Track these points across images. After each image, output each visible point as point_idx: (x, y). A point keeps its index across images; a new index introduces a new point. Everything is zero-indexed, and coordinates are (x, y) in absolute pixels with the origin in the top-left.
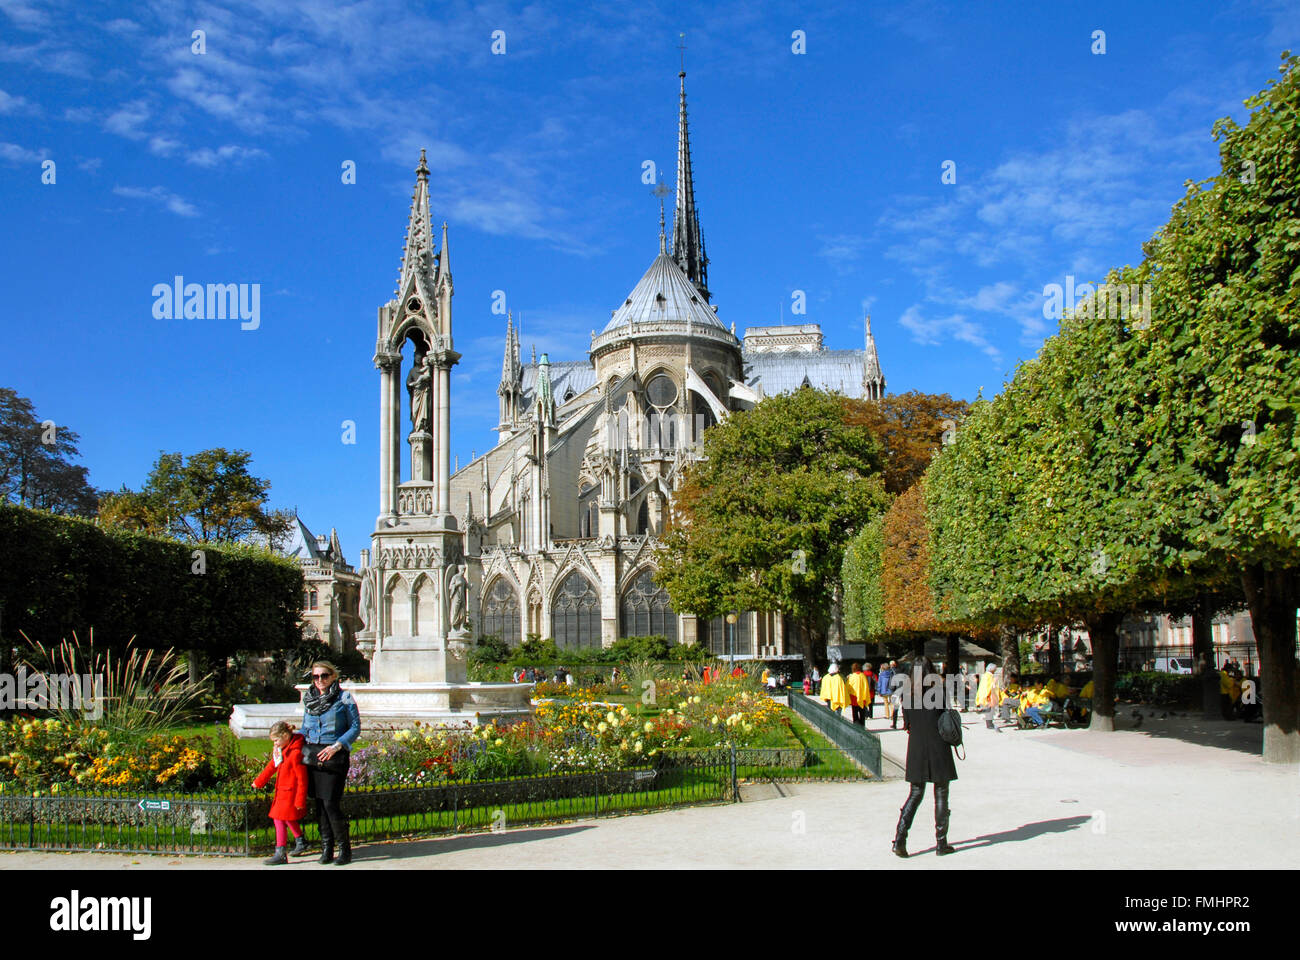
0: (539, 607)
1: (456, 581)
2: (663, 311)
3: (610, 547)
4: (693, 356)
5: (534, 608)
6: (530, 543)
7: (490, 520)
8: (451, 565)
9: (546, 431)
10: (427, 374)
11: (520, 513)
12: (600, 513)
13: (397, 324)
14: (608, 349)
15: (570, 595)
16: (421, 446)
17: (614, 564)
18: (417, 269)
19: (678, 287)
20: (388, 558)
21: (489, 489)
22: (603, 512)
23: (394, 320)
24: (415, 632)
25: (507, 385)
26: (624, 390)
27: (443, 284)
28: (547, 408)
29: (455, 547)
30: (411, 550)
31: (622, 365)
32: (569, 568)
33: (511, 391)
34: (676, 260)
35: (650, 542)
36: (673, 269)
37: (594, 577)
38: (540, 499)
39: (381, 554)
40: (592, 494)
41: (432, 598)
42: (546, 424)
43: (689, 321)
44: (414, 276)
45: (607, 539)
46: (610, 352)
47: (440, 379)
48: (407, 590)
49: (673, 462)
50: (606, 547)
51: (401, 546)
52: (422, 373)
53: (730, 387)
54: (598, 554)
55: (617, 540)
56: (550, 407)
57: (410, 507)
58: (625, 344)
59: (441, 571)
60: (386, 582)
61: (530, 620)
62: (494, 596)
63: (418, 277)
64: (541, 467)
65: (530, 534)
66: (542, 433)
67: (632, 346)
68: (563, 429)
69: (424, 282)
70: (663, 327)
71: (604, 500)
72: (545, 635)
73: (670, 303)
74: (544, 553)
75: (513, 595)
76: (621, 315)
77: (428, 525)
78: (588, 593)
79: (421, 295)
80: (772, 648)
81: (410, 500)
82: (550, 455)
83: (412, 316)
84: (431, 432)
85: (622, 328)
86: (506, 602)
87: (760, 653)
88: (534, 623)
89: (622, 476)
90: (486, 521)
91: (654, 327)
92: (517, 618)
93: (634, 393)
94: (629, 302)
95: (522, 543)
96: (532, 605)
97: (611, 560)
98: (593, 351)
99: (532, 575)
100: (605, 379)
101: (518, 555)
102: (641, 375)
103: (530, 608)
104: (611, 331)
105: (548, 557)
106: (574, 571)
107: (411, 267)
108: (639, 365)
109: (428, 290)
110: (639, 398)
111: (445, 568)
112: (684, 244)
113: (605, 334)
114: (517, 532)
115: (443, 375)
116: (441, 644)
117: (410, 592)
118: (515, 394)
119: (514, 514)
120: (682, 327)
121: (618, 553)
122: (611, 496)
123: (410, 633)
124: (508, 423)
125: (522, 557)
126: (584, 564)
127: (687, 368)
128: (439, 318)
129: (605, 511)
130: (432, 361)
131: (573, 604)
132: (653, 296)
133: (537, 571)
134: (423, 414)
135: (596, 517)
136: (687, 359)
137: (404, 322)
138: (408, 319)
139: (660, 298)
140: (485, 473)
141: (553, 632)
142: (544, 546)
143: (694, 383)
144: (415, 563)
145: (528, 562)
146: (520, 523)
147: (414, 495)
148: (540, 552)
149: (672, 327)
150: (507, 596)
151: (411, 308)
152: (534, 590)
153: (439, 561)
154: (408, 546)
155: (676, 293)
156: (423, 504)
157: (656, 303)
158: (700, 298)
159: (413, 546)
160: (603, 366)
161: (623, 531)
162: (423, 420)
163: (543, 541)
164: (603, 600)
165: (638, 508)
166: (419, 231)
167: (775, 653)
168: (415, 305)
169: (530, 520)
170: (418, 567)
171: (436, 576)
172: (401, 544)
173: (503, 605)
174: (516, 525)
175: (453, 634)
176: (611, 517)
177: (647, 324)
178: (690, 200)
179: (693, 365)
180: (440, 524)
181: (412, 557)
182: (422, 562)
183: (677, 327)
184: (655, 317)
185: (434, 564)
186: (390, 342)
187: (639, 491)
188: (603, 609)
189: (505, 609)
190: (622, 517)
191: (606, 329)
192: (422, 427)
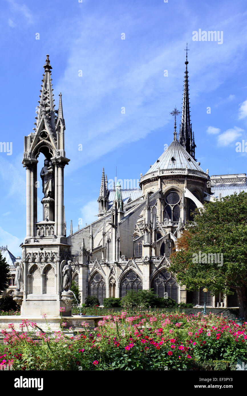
0: (114, 285)
1: (66, 268)
2: (174, 165)
3: (147, 261)
4: (187, 183)
5: (112, 286)
6: (111, 259)
7: (93, 250)
8: (63, 261)
9: (119, 214)
10: (51, 170)
11: (106, 247)
12: (143, 247)
13: (34, 145)
14: (149, 181)
15: (128, 280)
16: (48, 205)
17: (149, 268)
18: (45, 117)
19: (182, 154)
20: (30, 257)
21: (93, 238)
22: (144, 247)
23: (33, 143)
24: (45, 292)
25: (102, 198)
26: (155, 198)
27: (59, 124)
28: (119, 204)
29: (66, 252)
30: (43, 253)
31: (155, 187)
32: (128, 269)
33: (104, 200)
34: (181, 143)
35: (166, 259)
36: (179, 147)
37: (140, 273)
38: (116, 241)
39: (26, 255)
40: (140, 240)
41: (54, 276)
42: (119, 211)
43: (186, 169)
44: (43, 120)
45: (146, 257)
46: (149, 182)
47: (58, 172)
48: (40, 272)
49: (177, 227)
50: (146, 261)
51: (37, 252)
52: (49, 169)
53: (205, 197)
54: (142, 264)
55: (151, 258)
56: (121, 204)
57: (42, 234)
58: (156, 179)
59: (58, 263)
60: (29, 268)
61: (110, 290)
62: (94, 280)
63: (45, 121)
64: (116, 228)
65: (111, 256)
66: (117, 215)
67: (159, 180)
68: (127, 214)
69: (49, 123)
70: (174, 171)
71: (145, 242)
72: (117, 296)
73: (178, 161)
74: (117, 263)
75: (103, 280)
76: (155, 167)
77: (52, 241)
78: (137, 279)
79: (47, 130)
80: (222, 303)
81: (42, 230)
82: (120, 224)
83: (42, 140)
84: (54, 198)
85: (155, 172)
86: (99, 283)
87: (216, 306)
88: (112, 291)
89: (153, 232)
90: (91, 251)
91: (170, 171)
92: (104, 289)
93: (160, 199)
94: (158, 161)
95: (107, 259)
96: (111, 284)
97: (148, 266)
98: (141, 182)
99: (111, 272)
100: (146, 194)
101: (105, 264)
102: (163, 191)
103: (110, 285)
104: (150, 174)
105: (119, 265)
106: (131, 270)
107: (42, 116)
108: (163, 187)
109: (51, 127)
110: (162, 201)
111: (60, 262)
112: (184, 139)
113: (147, 175)
114: (105, 255)
115: (60, 169)
116: (58, 298)
117: (42, 273)
118: (105, 201)
119: (104, 248)
120: (183, 172)
121: (151, 263)
122: (148, 240)
123: (42, 292)
124: (102, 213)
125: (107, 265)
126: (135, 268)
127: (185, 188)
128: (57, 141)
129: (145, 246)
130: (54, 163)
131: (130, 284)
132: (170, 158)
133: (113, 270)
134: (50, 189)
135: (141, 249)
136: (185, 185)
137: (38, 144)
138: (40, 142)
139: (173, 159)
140: (91, 231)
141: (120, 295)
142: (117, 260)
143: (189, 194)
144: (44, 260)
145: (109, 267)
146: (106, 251)
147: (44, 228)
148: (115, 263)
149: (179, 171)
150: (100, 280)
151: (42, 137)
152: (112, 278)
153: (57, 258)
154: (41, 251)
155: (181, 157)
156: (49, 232)
157: (171, 162)
158: (192, 159)
159: (43, 251)
160: (146, 188)
161: (153, 254)
162: (49, 192)
163: (117, 258)
164: (143, 282)
165: (161, 245)
166: (46, 98)
167: (223, 306)
168: (44, 135)
169: (111, 250)
170: (46, 261)
171: (56, 266)
172: (37, 250)
173: (98, 284)
174: (105, 252)
175: (64, 293)
176: (148, 249)
177: (167, 170)
178: (188, 120)
179: (187, 187)
180: (58, 242)
181: (42, 257)
182: (48, 259)
183: (181, 171)
184: (170, 167)
185: (55, 260)
186: (30, 153)
187: (161, 239)
188: (143, 286)
189: (99, 285)
190: (153, 249)
191: (148, 173)
192: (49, 195)
